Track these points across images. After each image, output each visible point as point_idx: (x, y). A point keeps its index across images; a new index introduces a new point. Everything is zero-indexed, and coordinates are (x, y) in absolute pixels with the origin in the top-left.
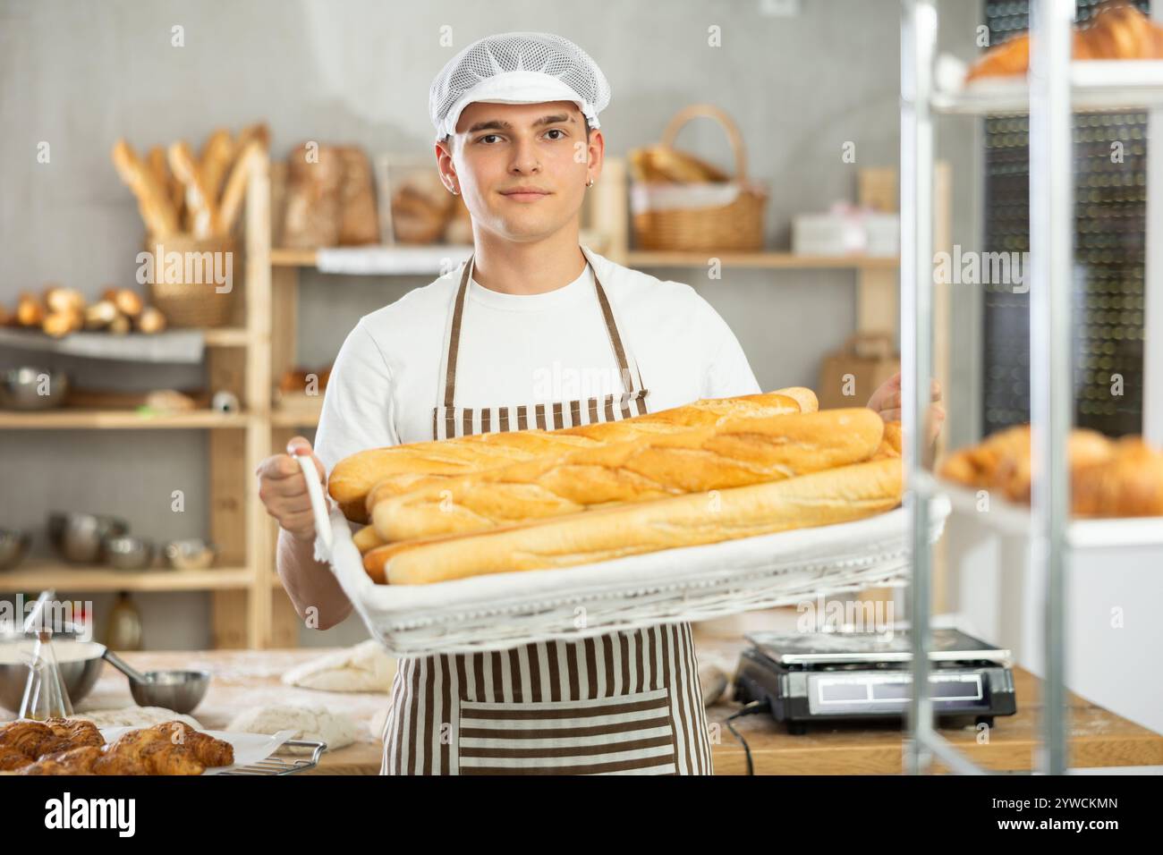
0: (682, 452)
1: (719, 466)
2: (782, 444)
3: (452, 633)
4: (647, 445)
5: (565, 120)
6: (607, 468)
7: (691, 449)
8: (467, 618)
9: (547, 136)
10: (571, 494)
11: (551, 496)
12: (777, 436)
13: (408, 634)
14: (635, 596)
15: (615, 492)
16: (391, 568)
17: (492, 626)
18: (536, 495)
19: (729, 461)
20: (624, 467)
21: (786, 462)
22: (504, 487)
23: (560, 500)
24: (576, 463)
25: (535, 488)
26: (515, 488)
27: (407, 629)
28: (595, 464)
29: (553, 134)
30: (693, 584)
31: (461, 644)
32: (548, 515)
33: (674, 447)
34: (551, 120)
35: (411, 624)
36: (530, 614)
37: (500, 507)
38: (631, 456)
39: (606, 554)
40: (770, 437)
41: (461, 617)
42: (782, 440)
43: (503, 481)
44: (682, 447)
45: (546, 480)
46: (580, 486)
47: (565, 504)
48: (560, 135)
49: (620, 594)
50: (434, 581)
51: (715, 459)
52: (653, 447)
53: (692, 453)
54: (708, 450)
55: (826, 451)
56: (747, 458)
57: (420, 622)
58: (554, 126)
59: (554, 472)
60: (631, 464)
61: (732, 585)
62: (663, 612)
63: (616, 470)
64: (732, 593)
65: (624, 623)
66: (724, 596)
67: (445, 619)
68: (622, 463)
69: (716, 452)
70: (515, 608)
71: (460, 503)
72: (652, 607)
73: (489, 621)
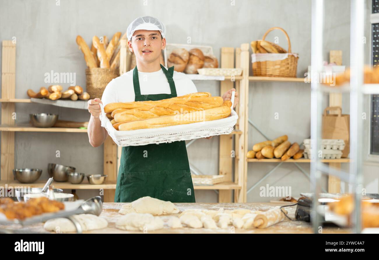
0: (180, 105)
1: (188, 108)
2: (202, 104)
3: (133, 141)
4: (173, 103)
5: (156, 34)
6: (165, 108)
7: (182, 104)
8: (136, 138)
9: (152, 38)
10: (156, 113)
11: (153, 114)
12: (201, 102)
13: (124, 141)
14: (171, 134)
15: (166, 113)
16: (120, 127)
17: (141, 140)
18: (149, 113)
19: (190, 107)
20: (168, 108)
21: (202, 107)
22: (143, 111)
23: (154, 114)
24: (158, 107)
25: (149, 112)
26: (144, 111)
27: (123, 140)
28: (162, 107)
29: (154, 38)
30: (184, 132)
31: (135, 144)
32: (152, 117)
33: (178, 104)
34: (153, 34)
35: (125, 139)
36: (150, 138)
37: (142, 116)
38: (169, 105)
39: (165, 125)
40: (199, 102)
41: (135, 137)
42: (202, 103)
43: (143, 110)
44: (181, 104)
45: (152, 110)
46: (159, 112)
47: (156, 115)
48: (155, 38)
49: (168, 134)
50: (129, 130)
51: (187, 107)
52: (174, 104)
53: (183, 105)
54: (186, 105)
56: (194, 107)
57: (126, 138)
58: (154, 36)
59: (153, 109)
60: (169, 107)
61: (192, 133)
62: (177, 138)
63: (166, 109)
64: (192, 135)
65: (169, 140)
66: (190, 135)
67: (132, 138)
68: (168, 107)
69: (188, 105)
70: (146, 136)
71: (133, 115)
72: (175, 137)
73: (141, 139)
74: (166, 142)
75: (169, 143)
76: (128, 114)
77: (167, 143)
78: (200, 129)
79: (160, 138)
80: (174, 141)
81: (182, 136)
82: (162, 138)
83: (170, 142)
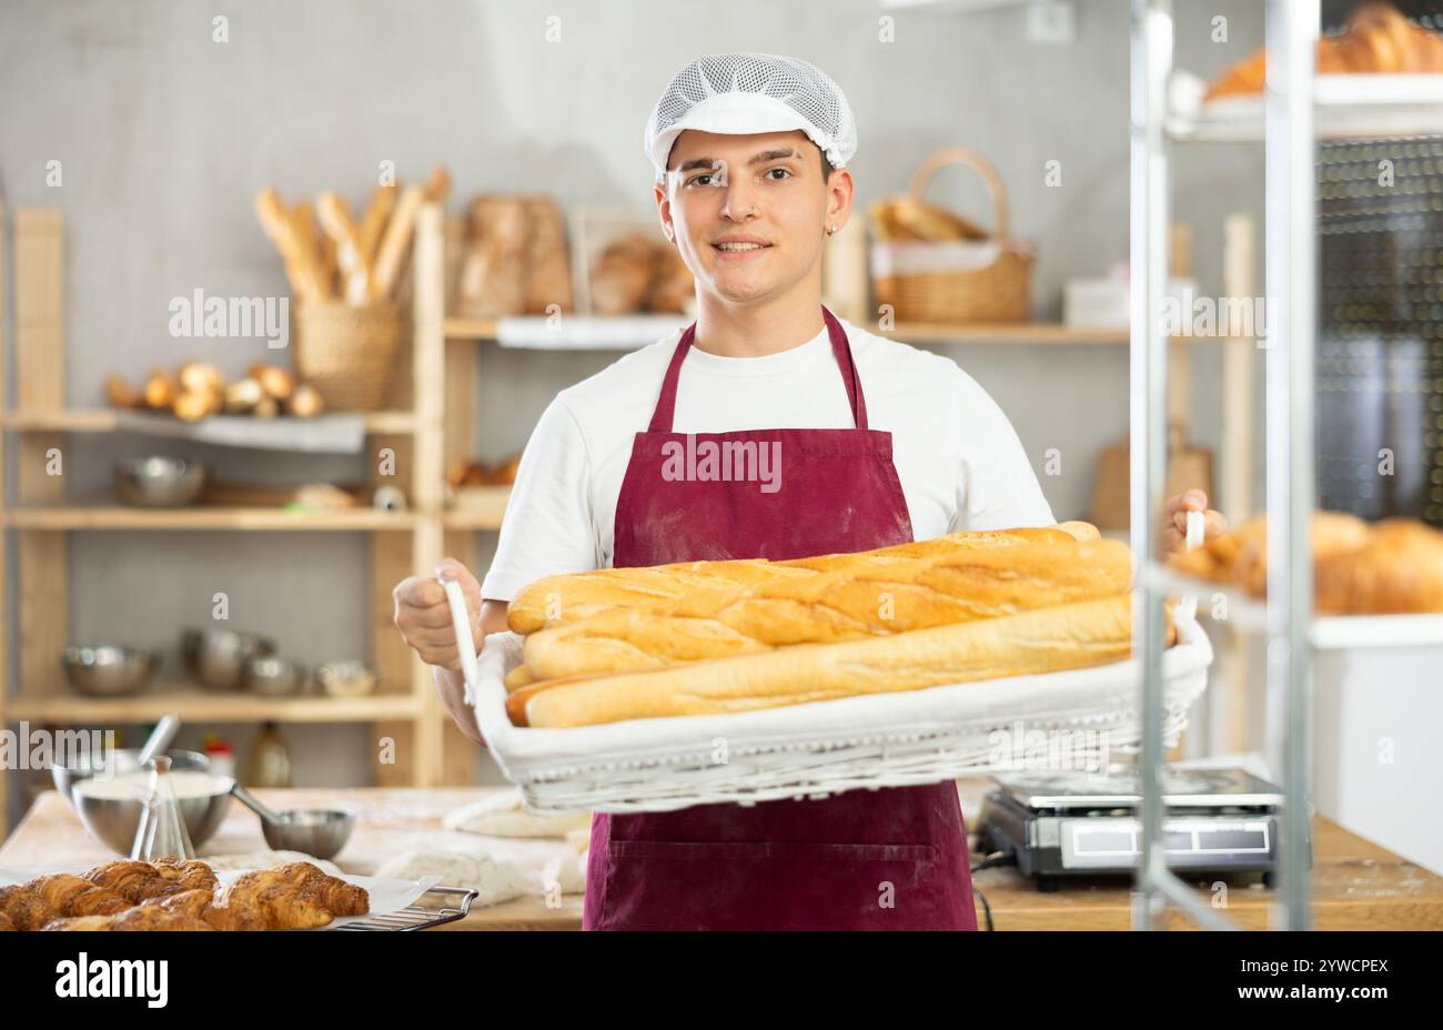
0: (892, 586)
1: (934, 604)
2: (1011, 579)
3: (603, 787)
4: (852, 577)
5: (789, 155)
6: (802, 603)
7: (902, 582)
8: (618, 767)
9: (771, 176)
10: (757, 632)
11: (733, 634)
12: (1005, 570)
13: (550, 786)
14: (822, 751)
15: (808, 632)
16: (531, 708)
17: (650, 781)
18: (715, 632)
19: (946, 598)
20: (821, 602)
21: (1011, 600)
22: (678, 622)
23: (744, 638)
24: (765, 597)
25: (715, 624)
26: (691, 623)
27: (549, 781)
28: (787, 598)
29: (778, 174)
30: (891, 738)
31: (615, 802)
32: (732, 650)
33: (882, 580)
34: (773, 156)
35: (552, 773)
36: (697, 768)
37: (671, 645)
38: (832, 589)
39: (787, 699)
40: (997, 570)
41: (611, 766)
42: (1010, 574)
43: (678, 615)
44: (892, 581)
45: (728, 614)
46: (768, 623)
47: (750, 643)
48: (786, 175)
49: (803, 747)
50: (579, 724)
51: (930, 596)
52: (859, 579)
53: (904, 588)
54: (922, 584)
55: (1064, 590)
56: (968, 595)
57: (562, 771)
58: (776, 164)
59: (739, 607)
60: (830, 599)
61: (940, 743)
62: (857, 773)
63: (812, 605)
64: (942, 751)
65: (811, 783)
66: (932, 757)
67: (592, 769)
68: (819, 597)
69: (931, 587)
70: (676, 759)
71: (624, 638)
72: (845, 766)
73: (646, 774)
74: (797, 793)
75: (813, 797)
76: (596, 635)
77: (799, 798)
78: (989, 721)
79: (757, 772)
80: (840, 786)
81: (888, 763)
82: (768, 769)
83: (819, 792)
